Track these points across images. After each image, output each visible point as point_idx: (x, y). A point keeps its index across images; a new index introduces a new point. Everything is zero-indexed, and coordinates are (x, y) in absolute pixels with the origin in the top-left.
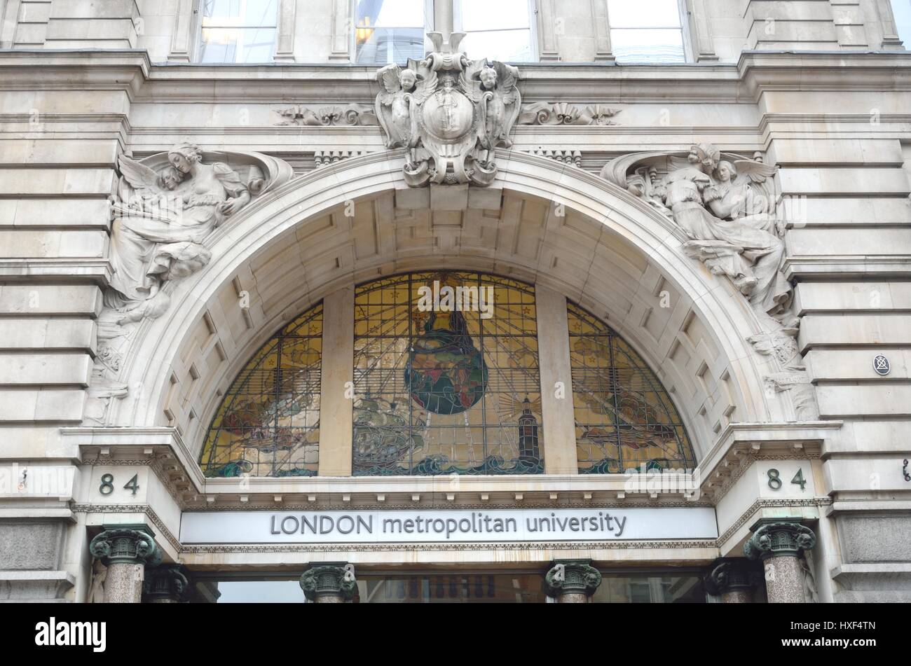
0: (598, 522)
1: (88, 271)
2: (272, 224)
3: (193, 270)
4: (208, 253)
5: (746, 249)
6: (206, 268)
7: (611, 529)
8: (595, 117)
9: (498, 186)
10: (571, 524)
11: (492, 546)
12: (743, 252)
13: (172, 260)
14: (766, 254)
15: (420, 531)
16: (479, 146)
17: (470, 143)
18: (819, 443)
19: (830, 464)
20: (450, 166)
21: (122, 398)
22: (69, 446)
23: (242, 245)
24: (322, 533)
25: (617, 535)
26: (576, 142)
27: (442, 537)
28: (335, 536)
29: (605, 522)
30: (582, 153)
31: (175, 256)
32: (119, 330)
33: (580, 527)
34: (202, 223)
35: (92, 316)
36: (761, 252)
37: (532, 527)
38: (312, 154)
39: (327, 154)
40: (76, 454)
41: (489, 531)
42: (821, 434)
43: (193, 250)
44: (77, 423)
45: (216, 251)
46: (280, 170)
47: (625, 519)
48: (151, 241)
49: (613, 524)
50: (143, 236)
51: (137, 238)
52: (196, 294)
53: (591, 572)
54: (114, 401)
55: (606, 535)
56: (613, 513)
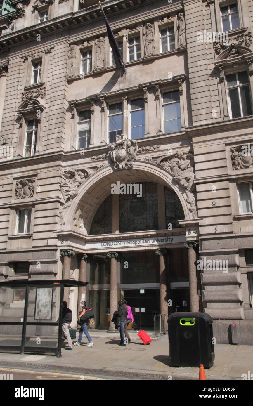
0: (167, 240)
1: (56, 200)
2: (90, 184)
3: (75, 196)
4: (78, 192)
5: (186, 178)
6: (78, 195)
7: (169, 241)
8: (155, 149)
9: (134, 169)
10: (161, 240)
11: (145, 246)
12: (185, 178)
13: (71, 195)
14: (190, 178)
15: (130, 244)
16: (128, 161)
17: (126, 160)
18: (198, 223)
19: (200, 228)
20: (122, 166)
21: (64, 224)
22: (55, 235)
23: (84, 189)
24: (111, 245)
25: (171, 242)
26: (151, 155)
27: (134, 245)
28: (113, 246)
29: (168, 239)
30: (152, 158)
31: (71, 194)
32: (63, 210)
33: (163, 241)
34: (76, 186)
35: (58, 209)
36: (189, 178)
37: (153, 242)
38: (97, 167)
39: (100, 166)
40: (56, 236)
41: (144, 243)
42: (198, 221)
43: (74, 192)
44: (56, 230)
45: (79, 191)
46: (90, 172)
47: (173, 238)
48: (67, 191)
49: (170, 240)
50: (65, 190)
51: (65, 191)
52: (76, 201)
53: (165, 251)
54: (63, 225)
55: (169, 242)
56: (170, 237)
